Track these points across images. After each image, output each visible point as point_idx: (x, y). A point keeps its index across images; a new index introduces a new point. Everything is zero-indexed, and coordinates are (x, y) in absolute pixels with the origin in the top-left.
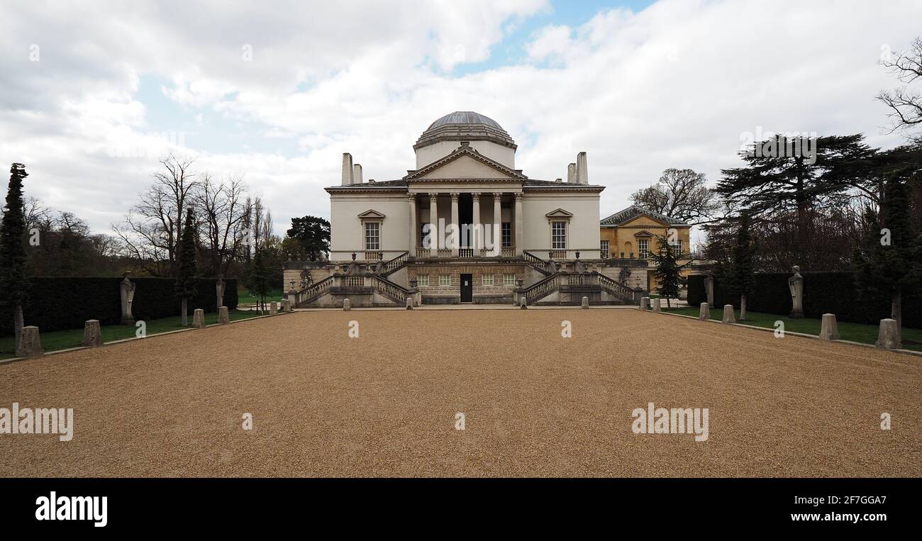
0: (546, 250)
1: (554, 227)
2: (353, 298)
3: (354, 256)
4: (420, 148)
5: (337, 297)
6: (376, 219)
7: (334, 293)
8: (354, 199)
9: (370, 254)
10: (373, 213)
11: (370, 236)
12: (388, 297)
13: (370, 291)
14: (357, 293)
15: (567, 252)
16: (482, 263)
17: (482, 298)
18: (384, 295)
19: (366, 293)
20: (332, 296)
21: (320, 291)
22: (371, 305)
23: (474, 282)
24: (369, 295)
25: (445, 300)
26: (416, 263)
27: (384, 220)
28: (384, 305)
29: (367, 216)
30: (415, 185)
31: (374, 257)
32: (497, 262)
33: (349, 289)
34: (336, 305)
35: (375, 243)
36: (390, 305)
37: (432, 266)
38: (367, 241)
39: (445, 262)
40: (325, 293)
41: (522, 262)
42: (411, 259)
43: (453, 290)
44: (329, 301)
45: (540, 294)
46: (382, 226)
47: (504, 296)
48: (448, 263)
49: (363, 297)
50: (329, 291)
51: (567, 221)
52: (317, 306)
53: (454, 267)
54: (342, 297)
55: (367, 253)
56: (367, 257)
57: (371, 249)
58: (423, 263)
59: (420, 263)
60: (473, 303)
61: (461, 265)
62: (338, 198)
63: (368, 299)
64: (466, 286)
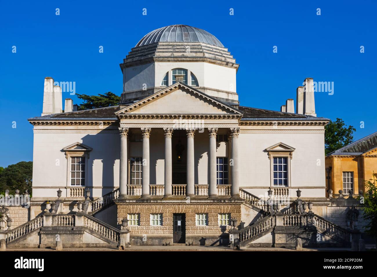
0: (264, 188)
1: (275, 162)
2: (64, 237)
3: (59, 192)
4: (127, 67)
5: (47, 236)
6: (83, 153)
7: (45, 232)
8: (59, 130)
9: (75, 191)
10: (79, 145)
11: (76, 171)
12: (99, 237)
13: (81, 231)
14: (68, 233)
15: (289, 190)
16: (196, 201)
17: (196, 239)
18: (95, 235)
19: (77, 232)
20: (42, 236)
21: (30, 230)
22: (82, 245)
23: (188, 222)
24: (80, 235)
25: (157, 241)
26: (127, 201)
27: (91, 153)
28: (95, 245)
29: (73, 149)
30: (127, 120)
31: (80, 193)
32: (212, 201)
33: (60, 229)
34: (46, 245)
35: (81, 178)
36: (101, 245)
37: (144, 205)
38: (73, 176)
39: (157, 201)
40: (35, 233)
41: (238, 201)
42: (121, 197)
43: (165, 231)
44: (39, 241)
45: (254, 235)
46: (88, 160)
47: (219, 237)
48: (160, 202)
49: (74, 237)
50: (39, 230)
51: (289, 156)
52: (26, 246)
53: (166, 206)
54: (53, 236)
55: (72, 189)
56: (72, 193)
57: (76, 185)
58: (135, 201)
59: (131, 201)
60: (186, 245)
61: (174, 204)
62: (42, 129)
63: (79, 239)
64: (179, 226)
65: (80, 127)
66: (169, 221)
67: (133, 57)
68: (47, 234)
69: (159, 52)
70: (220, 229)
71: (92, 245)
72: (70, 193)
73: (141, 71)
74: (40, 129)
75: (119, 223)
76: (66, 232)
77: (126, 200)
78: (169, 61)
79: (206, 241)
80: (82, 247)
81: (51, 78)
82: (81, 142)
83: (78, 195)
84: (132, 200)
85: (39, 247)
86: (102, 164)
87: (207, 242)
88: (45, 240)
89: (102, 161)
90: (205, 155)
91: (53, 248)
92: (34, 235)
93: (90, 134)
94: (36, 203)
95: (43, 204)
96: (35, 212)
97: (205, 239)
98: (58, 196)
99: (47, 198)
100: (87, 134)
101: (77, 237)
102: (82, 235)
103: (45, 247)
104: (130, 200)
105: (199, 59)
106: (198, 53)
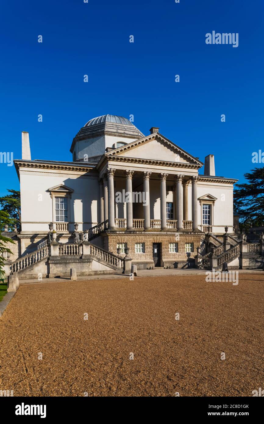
1: (204, 208)
3: (51, 226)
4: (79, 140)
5: (56, 265)
6: (65, 194)
7: (53, 262)
8: (44, 173)
9: (60, 226)
10: (62, 187)
11: (59, 209)
12: (106, 265)
13: (90, 259)
14: (77, 261)
15: (213, 227)
16: (171, 233)
17: (171, 263)
18: (102, 263)
19: (86, 261)
20: (51, 265)
21: (36, 260)
22: (91, 272)
23: (164, 250)
24: (88, 263)
25: (142, 265)
26: (117, 233)
27: (73, 195)
28: (102, 272)
29: (56, 190)
30: (114, 162)
31: (65, 228)
32: (182, 233)
33: (68, 258)
34: (55, 274)
35: (64, 215)
36: (108, 272)
37: (130, 236)
38: (57, 213)
39: (141, 232)
40: (42, 262)
41: (200, 234)
42: (111, 229)
43: (147, 257)
44: (47, 271)
45: (227, 260)
46: (71, 200)
47: (187, 261)
48: (144, 233)
49: (83, 265)
50: (46, 260)
51: (212, 204)
52: (33, 277)
53: (148, 237)
54: (62, 265)
55: (58, 224)
56: (58, 228)
57: (60, 221)
58: (123, 233)
59: (121, 233)
60: (164, 268)
61: (153, 235)
62: (28, 171)
63: (88, 267)
64: (156, 253)
65: (62, 171)
66: (149, 249)
67: (85, 133)
68: (55, 264)
69: (107, 128)
70: (187, 255)
71: (100, 273)
72: (56, 228)
73: (93, 143)
74: (26, 171)
75: (110, 251)
76: (75, 261)
77: (116, 231)
78: (115, 135)
79: (178, 264)
80: (91, 275)
81: (28, 133)
82: (63, 184)
83: (62, 229)
84: (122, 231)
85: (48, 277)
86: (82, 204)
87: (180, 266)
88: (54, 270)
89: (82, 201)
90: (158, 200)
91: (63, 277)
92: (42, 265)
93: (71, 178)
94: (26, 236)
95: (32, 237)
96: (25, 244)
97: (178, 263)
98: (50, 229)
99: (36, 232)
100: (67, 178)
101: (86, 265)
102: (90, 263)
103: (55, 276)
104: (120, 231)
105: (136, 136)
106: (134, 133)
